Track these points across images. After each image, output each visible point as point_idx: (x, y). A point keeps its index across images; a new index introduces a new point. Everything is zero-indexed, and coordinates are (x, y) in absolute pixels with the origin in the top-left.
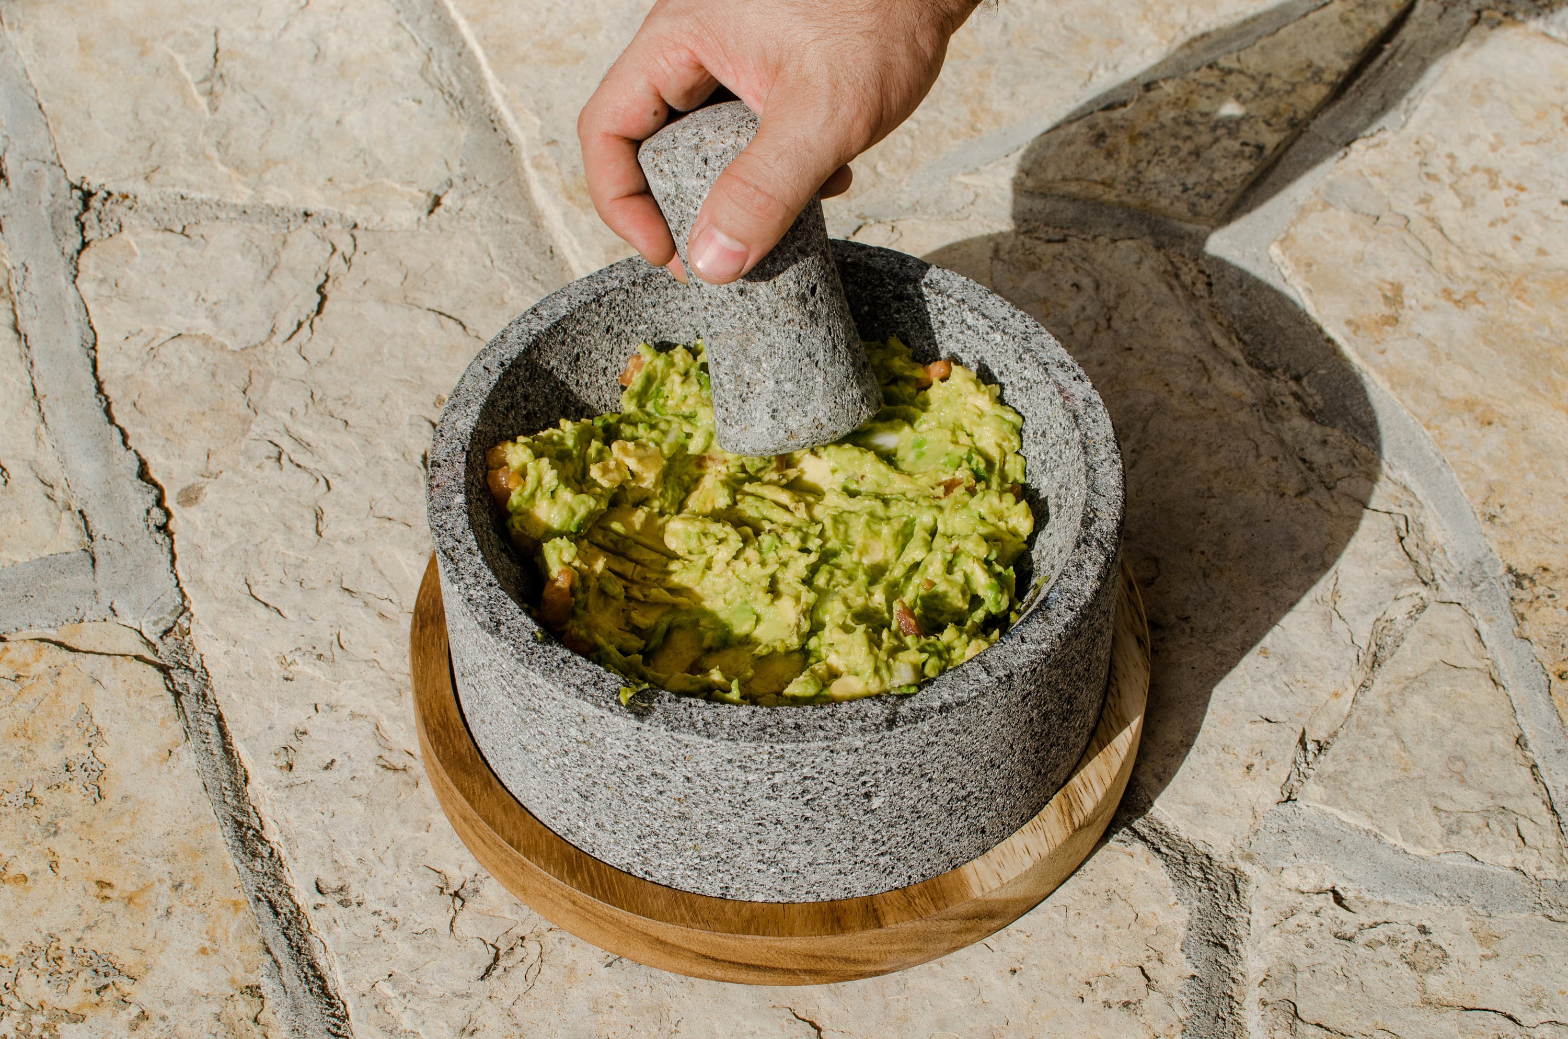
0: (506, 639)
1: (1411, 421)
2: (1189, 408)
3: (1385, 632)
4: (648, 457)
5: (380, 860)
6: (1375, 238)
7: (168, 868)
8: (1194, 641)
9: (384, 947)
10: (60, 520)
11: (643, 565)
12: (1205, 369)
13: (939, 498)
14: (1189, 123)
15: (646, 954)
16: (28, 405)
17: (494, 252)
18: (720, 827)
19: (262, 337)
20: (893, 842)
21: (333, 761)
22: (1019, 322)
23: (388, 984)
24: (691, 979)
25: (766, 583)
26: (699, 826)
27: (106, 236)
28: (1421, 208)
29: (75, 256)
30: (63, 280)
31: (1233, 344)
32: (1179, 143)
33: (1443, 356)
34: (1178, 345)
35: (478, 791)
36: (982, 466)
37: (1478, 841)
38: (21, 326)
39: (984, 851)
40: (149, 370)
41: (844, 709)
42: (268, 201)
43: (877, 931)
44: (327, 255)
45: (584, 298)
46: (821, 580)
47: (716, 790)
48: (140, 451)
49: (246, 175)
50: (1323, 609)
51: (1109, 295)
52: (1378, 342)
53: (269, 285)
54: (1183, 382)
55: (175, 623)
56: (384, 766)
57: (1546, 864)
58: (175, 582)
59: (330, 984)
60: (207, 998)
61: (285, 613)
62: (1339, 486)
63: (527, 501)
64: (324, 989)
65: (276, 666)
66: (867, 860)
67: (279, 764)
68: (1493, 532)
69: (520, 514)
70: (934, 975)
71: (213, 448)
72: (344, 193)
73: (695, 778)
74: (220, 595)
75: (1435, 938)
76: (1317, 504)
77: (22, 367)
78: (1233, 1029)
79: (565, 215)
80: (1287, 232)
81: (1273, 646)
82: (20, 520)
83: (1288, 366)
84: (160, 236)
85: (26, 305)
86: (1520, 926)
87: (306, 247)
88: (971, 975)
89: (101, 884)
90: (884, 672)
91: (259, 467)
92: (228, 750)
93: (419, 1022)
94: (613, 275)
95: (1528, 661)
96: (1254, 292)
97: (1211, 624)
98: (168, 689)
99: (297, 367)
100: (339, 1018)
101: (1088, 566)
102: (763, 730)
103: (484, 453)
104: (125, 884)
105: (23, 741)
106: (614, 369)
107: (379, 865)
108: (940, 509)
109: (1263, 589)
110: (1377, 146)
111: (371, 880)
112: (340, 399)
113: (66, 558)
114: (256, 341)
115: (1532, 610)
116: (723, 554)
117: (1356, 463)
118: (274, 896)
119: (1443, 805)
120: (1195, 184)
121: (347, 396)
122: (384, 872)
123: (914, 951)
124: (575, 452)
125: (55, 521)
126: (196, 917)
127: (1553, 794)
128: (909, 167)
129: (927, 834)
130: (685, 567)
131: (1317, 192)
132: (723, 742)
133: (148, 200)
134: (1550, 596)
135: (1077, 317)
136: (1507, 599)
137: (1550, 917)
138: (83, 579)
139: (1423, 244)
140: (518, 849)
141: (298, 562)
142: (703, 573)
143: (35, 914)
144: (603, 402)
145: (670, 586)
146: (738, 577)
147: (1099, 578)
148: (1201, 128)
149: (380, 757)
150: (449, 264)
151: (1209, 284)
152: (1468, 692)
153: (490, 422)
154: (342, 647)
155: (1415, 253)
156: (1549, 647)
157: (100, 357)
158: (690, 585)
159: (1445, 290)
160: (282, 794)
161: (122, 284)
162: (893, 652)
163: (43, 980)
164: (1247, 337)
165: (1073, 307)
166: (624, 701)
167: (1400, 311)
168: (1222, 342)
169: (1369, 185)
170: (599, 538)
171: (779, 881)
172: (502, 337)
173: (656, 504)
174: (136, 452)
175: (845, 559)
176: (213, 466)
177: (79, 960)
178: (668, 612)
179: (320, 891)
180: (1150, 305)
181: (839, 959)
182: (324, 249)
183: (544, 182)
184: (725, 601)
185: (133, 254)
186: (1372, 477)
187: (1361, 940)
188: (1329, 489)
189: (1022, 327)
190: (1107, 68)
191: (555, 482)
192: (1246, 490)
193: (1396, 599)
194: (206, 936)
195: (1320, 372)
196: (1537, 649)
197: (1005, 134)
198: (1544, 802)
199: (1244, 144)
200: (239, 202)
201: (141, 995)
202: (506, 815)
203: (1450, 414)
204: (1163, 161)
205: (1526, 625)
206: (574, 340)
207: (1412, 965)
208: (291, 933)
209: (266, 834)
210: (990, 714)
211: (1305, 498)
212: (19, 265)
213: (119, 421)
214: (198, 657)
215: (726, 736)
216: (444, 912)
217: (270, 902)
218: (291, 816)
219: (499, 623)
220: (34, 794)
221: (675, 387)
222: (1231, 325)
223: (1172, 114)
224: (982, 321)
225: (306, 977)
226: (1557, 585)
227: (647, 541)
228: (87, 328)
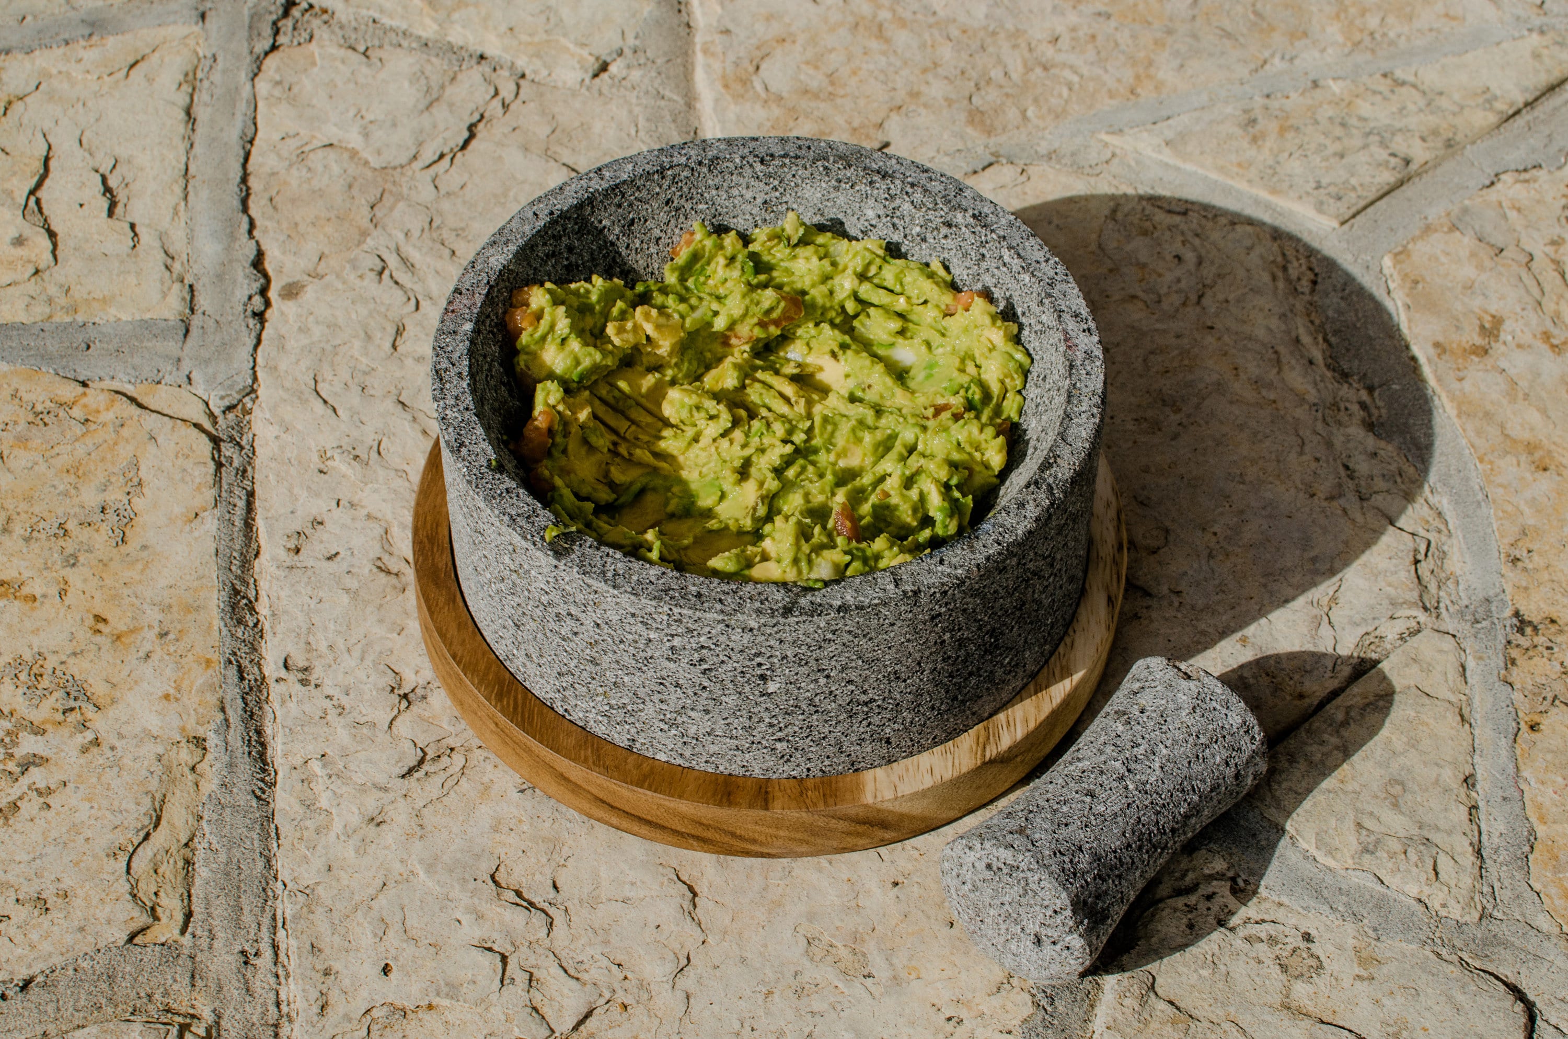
0: (464, 460)
1: (1467, 451)
2: (1249, 394)
3: (1372, 647)
4: (667, 326)
5: (349, 650)
6: (1491, 269)
7: (160, 617)
8: (1179, 615)
9: (326, 729)
10: (169, 289)
11: (638, 426)
12: (1279, 361)
13: (928, 418)
14: (1343, 125)
15: (553, 788)
16: (177, 182)
17: (642, 122)
18: (626, 679)
19: (403, 160)
20: (790, 730)
21: (337, 553)
22: (1051, 268)
23: (319, 763)
24: (592, 821)
25: (738, 463)
26: (608, 673)
27: (295, 43)
28: (1550, 250)
29: (262, 56)
30: (243, 76)
31: (1317, 344)
32: (1328, 142)
33: (1521, 395)
34: (1261, 333)
35: (441, 604)
36: (977, 397)
37: (1390, 865)
38: (195, 110)
39: (890, 762)
40: (294, 172)
41: (748, 589)
42: (449, 39)
43: (762, 813)
44: (488, 97)
45: (648, 168)
46: (791, 473)
47: (622, 642)
48: (262, 242)
49: (436, 11)
50: (1316, 611)
51: (1208, 272)
52: (1459, 369)
53: (426, 114)
54: (1253, 368)
55: (241, 401)
56: (379, 568)
57: (1452, 902)
58: (251, 364)
59: (269, 752)
60: (156, 738)
61: (340, 412)
62: (1373, 499)
63: (537, 343)
64: (262, 756)
65: (315, 458)
66: (764, 742)
67: (289, 546)
68: (1511, 574)
69: (527, 353)
70: (820, 870)
71: (327, 252)
72: (520, 43)
73: (603, 626)
74: (287, 384)
75: (1316, 948)
76: (1345, 511)
77: (182, 147)
78: (1089, 987)
79: (717, 101)
80: (1405, 247)
81: (1254, 636)
82: (135, 282)
83: (1365, 375)
84: (343, 52)
85: (204, 92)
86: (1405, 956)
87: (471, 86)
88: (854, 878)
89: (98, 618)
90: (804, 564)
91: (361, 277)
92: (248, 524)
93: (335, 803)
94: (683, 152)
95: (1504, 705)
96: (1355, 298)
97: (1200, 603)
98: (213, 459)
99: (426, 193)
100: (266, 784)
101: (1030, 507)
102: (666, 591)
103: (511, 291)
104: (118, 623)
105: (72, 479)
106: (667, 241)
107: (346, 655)
108: (925, 428)
109: (1263, 580)
110: (1527, 181)
111: (334, 667)
112: (455, 230)
113: (163, 324)
114: (396, 163)
115: (1526, 657)
116: (712, 430)
117: (1399, 480)
118: (245, 663)
119: (1368, 823)
120: (1329, 185)
121: (463, 229)
122: (349, 662)
123: (802, 841)
124: (597, 307)
125: (165, 289)
126: (170, 666)
127: (1484, 838)
128: (1057, 117)
129: (826, 730)
130: (675, 436)
131: (1448, 214)
132: (627, 595)
133: (344, 20)
134: (1548, 648)
135: (1169, 287)
136: (1504, 641)
137: (1439, 955)
138: (172, 346)
139: (1539, 284)
140: (458, 664)
141: (367, 369)
142: (690, 444)
143: (33, 632)
144: (650, 270)
145: (657, 450)
146: (719, 454)
147: (1037, 520)
148: (1354, 131)
149: (379, 559)
150: (597, 127)
151: (1314, 283)
152: (1431, 721)
153: (525, 264)
154: (379, 453)
155: (1528, 291)
156: (1530, 696)
157: (254, 151)
158: (675, 453)
159: (1545, 333)
160: (281, 573)
161: (295, 89)
162: (819, 549)
163: (20, 691)
164: (1333, 340)
165: (1169, 277)
166: (547, 538)
167: (1493, 344)
168: (1306, 339)
169: (1505, 216)
170: (604, 391)
171: (680, 744)
172: (561, 189)
173: (669, 373)
174: (257, 242)
175: (823, 458)
176: (321, 269)
177: (57, 680)
178: (648, 474)
179: (286, 667)
180: (1247, 290)
181: (726, 832)
182: (487, 92)
183: (708, 66)
184: (700, 473)
185: (314, 64)
186: (1409, 497)
187: (1242, 932)
188: (1361, 499)
189: (1051, 273)
190: (1283, 58)
191: (567, 331)
192: (1278, 483)
193: (1392, 618)
194: (173, 685)
195: (1394, 387)
196: (1517, 696)
197: (1161, 103)
198: (1471, 844)
199: (1393, 155)
200: (424, 35)
201: (100, 723)
202: (459, 631)
203: (1508, 453)
204: (1306, 156)
205: (1515, 671)
206: (631, 205)
207: (1284, 968)
208: (249, 698)
209: (259, 607)
210: (892, 625)
211: (1335, 504)
212: (209, 55)
213: (252, 212)
214: (251, 436)
215: (630, 590)
216: (388, 709)
217: (239, 666)
218: (283, 594)
219: (462, 445)
220: (66, 526)
221: (718, 269)
222: (1322, 325)
223: (1331, 113)
224: (1016, 261)
225: (249, 741)
226: (1559, 639)
227: (649, 405)
228: (250, 123)
